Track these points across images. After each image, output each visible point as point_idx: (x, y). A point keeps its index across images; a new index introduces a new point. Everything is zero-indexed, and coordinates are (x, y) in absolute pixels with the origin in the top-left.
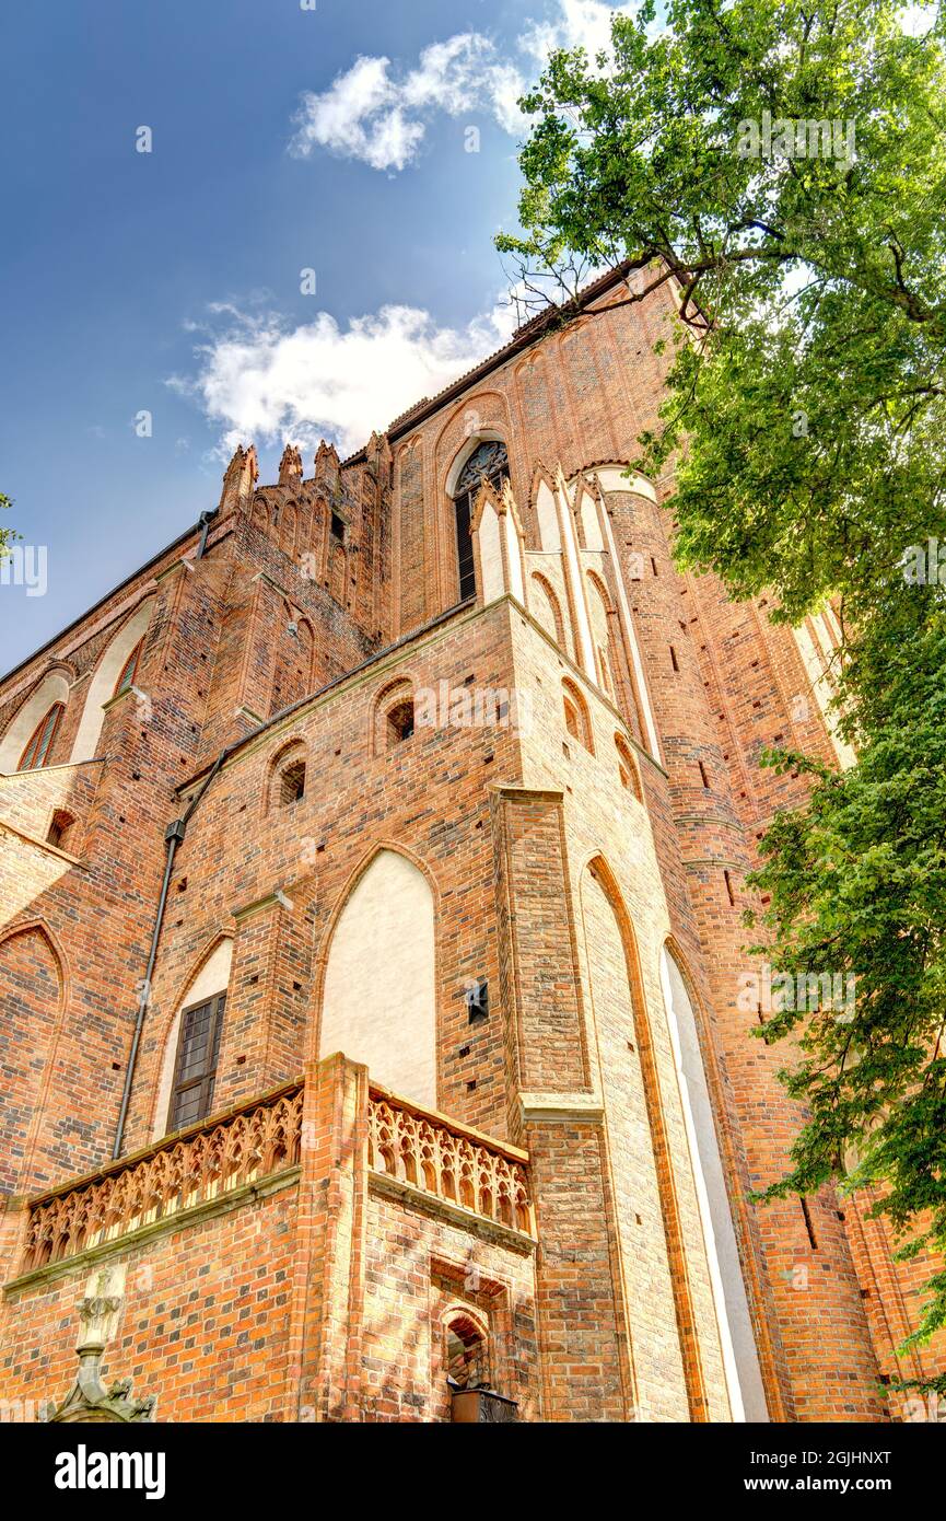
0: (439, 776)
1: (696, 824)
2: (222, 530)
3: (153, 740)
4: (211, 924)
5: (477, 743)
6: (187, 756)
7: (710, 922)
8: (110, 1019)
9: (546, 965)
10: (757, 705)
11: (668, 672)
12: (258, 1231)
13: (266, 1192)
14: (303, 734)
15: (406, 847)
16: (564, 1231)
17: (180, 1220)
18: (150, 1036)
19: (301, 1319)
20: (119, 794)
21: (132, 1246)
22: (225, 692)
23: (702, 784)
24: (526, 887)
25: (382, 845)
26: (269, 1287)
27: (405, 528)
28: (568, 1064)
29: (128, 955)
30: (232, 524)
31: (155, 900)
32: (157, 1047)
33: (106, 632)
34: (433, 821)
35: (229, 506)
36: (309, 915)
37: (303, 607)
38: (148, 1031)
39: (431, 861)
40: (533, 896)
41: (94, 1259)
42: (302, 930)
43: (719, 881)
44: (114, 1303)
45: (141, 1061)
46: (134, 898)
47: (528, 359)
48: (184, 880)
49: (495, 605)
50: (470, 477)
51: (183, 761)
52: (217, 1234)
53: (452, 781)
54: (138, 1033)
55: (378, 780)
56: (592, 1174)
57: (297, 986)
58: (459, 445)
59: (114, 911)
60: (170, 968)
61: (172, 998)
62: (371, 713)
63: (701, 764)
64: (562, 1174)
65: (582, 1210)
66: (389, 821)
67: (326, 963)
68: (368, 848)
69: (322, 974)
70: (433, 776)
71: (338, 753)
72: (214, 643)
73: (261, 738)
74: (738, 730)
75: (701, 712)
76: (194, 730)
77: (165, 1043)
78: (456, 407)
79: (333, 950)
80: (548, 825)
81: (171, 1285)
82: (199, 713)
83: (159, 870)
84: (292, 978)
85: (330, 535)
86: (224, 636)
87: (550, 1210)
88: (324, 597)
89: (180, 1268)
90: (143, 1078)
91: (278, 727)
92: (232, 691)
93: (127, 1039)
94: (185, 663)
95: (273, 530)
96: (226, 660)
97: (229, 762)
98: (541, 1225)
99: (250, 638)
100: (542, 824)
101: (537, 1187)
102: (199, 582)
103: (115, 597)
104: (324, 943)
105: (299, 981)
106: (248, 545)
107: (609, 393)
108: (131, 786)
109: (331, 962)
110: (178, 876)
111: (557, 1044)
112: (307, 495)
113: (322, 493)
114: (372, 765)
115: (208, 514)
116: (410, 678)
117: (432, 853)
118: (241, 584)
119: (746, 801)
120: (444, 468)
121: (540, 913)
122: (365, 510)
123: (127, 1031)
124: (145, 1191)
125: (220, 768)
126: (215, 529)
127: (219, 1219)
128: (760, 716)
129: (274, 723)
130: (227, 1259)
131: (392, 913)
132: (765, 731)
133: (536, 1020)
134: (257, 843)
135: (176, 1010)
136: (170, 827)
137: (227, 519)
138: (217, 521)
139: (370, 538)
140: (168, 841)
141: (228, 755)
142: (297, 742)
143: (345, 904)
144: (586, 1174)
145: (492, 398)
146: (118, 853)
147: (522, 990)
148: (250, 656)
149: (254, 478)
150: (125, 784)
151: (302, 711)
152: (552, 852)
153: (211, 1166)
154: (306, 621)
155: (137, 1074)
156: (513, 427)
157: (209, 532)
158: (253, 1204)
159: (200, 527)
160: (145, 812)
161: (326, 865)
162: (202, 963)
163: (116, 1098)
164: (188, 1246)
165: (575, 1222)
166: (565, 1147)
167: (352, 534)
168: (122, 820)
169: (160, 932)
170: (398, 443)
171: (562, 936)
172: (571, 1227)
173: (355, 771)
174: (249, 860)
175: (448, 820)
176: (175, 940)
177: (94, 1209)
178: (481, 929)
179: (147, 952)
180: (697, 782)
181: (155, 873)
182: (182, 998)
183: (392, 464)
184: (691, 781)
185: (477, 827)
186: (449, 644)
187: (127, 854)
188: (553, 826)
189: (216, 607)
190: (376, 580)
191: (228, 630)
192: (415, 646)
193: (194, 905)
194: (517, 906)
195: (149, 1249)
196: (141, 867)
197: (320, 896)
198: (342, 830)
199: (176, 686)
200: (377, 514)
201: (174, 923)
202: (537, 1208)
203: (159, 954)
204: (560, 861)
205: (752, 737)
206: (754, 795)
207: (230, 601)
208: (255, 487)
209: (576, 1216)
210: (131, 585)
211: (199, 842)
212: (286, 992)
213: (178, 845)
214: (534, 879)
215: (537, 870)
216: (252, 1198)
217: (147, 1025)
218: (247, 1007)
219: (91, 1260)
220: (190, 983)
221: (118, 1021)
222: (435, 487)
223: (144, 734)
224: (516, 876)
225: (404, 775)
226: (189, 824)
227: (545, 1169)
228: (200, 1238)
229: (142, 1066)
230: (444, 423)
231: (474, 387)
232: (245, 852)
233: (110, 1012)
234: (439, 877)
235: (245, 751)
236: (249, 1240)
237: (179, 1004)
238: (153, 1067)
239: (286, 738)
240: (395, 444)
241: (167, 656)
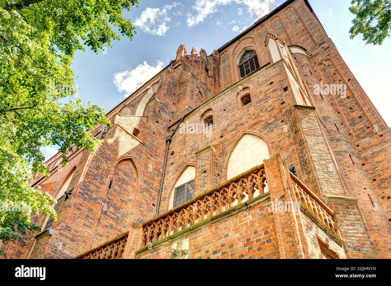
0: (264, 110)
1: (337, 141)
2: (177, 65)
3: (162, 113)
4: (183, 162)
5: (277, 99)
6: (171, 119)
7: (347, 169)
8: (151, 190)
9: (321, 156)
10: (351, 109)
11: (320, 99)
12: (251, 219)
13: (252, 205)
14: (211, 107)
15: (254, 131)
16: (353, 240)
17: (212, 220)
18: (164, 196)
19: (283, 245)
20: (153, 126)
21: (190, 232)
22: (182, 103)
23: (337, 130)
24: (308, 133)
25: (245, 132)
26: (261, 237)
27: (224, 74)
28: (337, 187)
29: (156, 172)
30: (180, 63)
31: (164, 158)
32: (167, 199)
33: (141, 95)
34: (264, 123)
35: (179, 59)
36: (220, 155)
37: (199, 88)
38: (163, 195)
39: (265, 134)
40: (311, 136)
41: (173, 238)
42: (219, 158)
43: (348, 157)
44: (186, 252)
45: (161, 204)
46: (158, 156)
47: (261, 28)
48: (173, 152)
49: (277, 63)
50: (243, 60)
51: (170, 121)
52: (230, 222)
53: (269, 111)
54: (160, 195)
55: (241, 115)
56: (359, 221)
57: (219, 175)
58: (240, 51)
59: (152, 158)
60: (170, 176)
61: (171, 185)
62: (236, 98)
63: (335, 124)
64: (348, 220)
65: (357, 233)
66: (246, 125)
67: (227, 169)
68: (240, 134)
69: (226, 172)
70: (262, 111)
71: (225, 110)
72: (177, 91)
73: (197, 110)
74: (345, 116)
75: (332, 111)
76: (172, 113)
77: (169, 198)
78: (239, 42)
79: (229, 165)
80: (312, 116)
81: (211, 243)
82: (174, 109)
83: (164, 149)
84: (217, 172)
85: (205, 72)
86: (180, 90)
87: (345, 232)
88: (205, 87)
89: (215, 237)
90: (163, 209)
91: (203, 106)
92: (184, 102)
93: (156, 197)
94: (170, 95)
95: (191, 67)
96: (181, 95)
97: (186, 118)
98: (343, 237)
99: (189, 89)
100: (309, 116)
101: (339, 224)
102: (173, 75)
103: (144, 86)
104: (226, 163)
105: (219, 174)
106: (185, 69)
107: (288, 32)
108: (156, 124)
109: (229, 169)
110: (171, 151)
111: (331, 180)
112: (199, 60)
113: (203, 61)
114: (238, 111)
115: (173, 61)
116: (249, 86)
117: (265, 132)
118: (184, 76)
119: (351, 136)
120: (236, 58)
121: (315, 141)
122: (214, 68)
123: (157, 195)
124: (193, 214)
125: (183, 120)
126: (174, 65)
127: (230, 217)
128: (353, 112)
129: (201, 105)
130: (236, 230)
131: (251, 152)
132: (355, 116)
133: (322, 172)
134: (198, 138)
135: (173, 188)
136: (167, 138)
137: (178, 62)
138: (175, 63)
139: (215, 75)
140: (167, 141)
141: (186, 116)
142: (210, 110)
143: (232, 151)
144: (356, 221)
145: (250, 39)
146: (153, 142)
147: (314, 163)
148: (189, 93)
149: (185, 52)
150: (154, 123)
151: (211, 100)
152: (315, 124)
153: (223, 201)
154: (200, 92)
155: (160, 208)
156: (257, 45)
157: (173, 66)
158: (246, 210)
159: (170, 65)
160: (160, 132)
161: (224, 141)
162: (181, 174)
163: (154, 215)
164: (216, 229)
165: (356, 237)
166: (346, 211)
167: (210, 73)
168: (154, 133)
169: (166, 167)
170: (221, 53)
171: (325, 148)
172: (355, 239)
173: (231, 114)
174: (196, 143)
175: (269, 122)
176: (171, 168)
177: (171, 223)
178: (289, 151)
179: (162, 172)
180: (335, 129)
181: (163, 150)
182: (174, 185)
183: (219, 58)
184: (333, 129)
185: (281, 122)
186: (262, 75)
187: (155, 143)
188: (313, 117)
189: (177, 82)
190: (217, 86)
191: (181, 88)
192: (250, 77)
193: (177, 158)
194: (306, 138)
195: (198, 232)
196: (159, 147)
197: (223, 150)
198: (228, 131)
199: (167, 100)
200: (217, 70)
201: (170, 164)
202: (340, 231)
203: (166, 173)
204: (318, 127)
205: (350, 118)
206: (354, 134)
207: (181, 81)
208: (186, 55)
209: (356, 235)
210: (149, 83)
211: (177, 141)
212: (216, 176)
213: (170, 143)
214: (311, 131)
215: (311, 128)
216: (245, 208)
217: (163, 193)
218: (203, 179)
219: (172, 238)
220: (177, 180)
221: (154, 191)
222: (233, 62)
223: (159, 111)
224: (304, 130)
225: (250, 112)
226: (173, 137)
227: (340, 218)
228: (222, 225)
229: (161, 206)
230: (235, 46)
231: (244, 36)
232: (194, 141)
233: (151, 188)
234: (268, 138)
235: (191, 115)
236: (247, 223)
237: (174, 186)
238: (166, 206)
239: (206, 108)
240: (220, 53)
241: (165, 92)
